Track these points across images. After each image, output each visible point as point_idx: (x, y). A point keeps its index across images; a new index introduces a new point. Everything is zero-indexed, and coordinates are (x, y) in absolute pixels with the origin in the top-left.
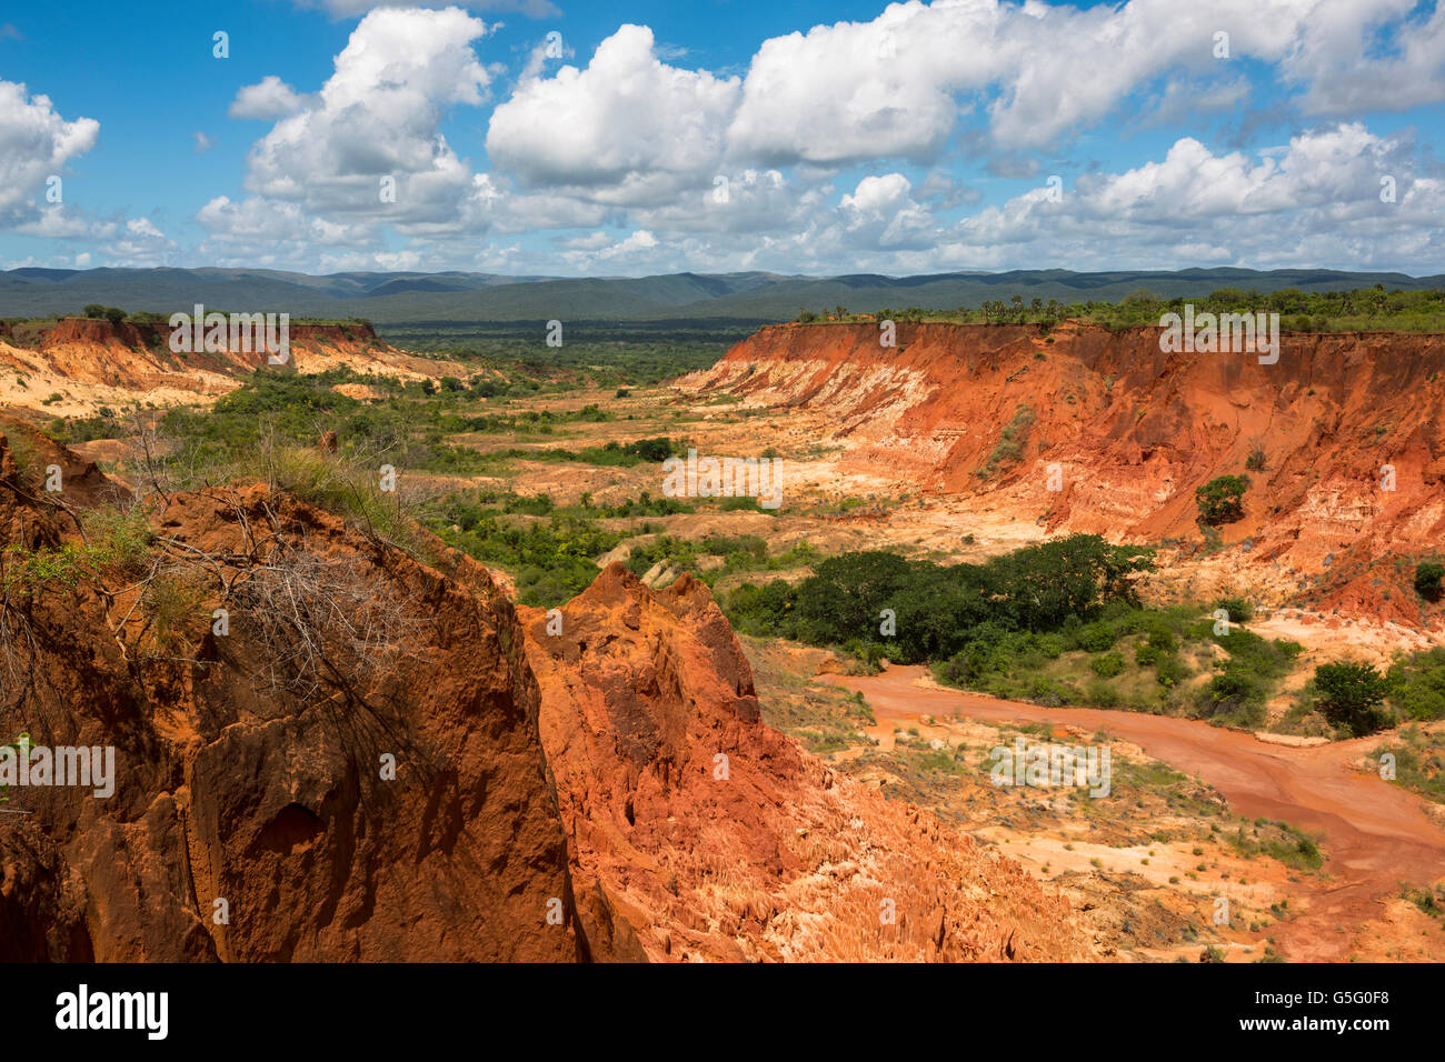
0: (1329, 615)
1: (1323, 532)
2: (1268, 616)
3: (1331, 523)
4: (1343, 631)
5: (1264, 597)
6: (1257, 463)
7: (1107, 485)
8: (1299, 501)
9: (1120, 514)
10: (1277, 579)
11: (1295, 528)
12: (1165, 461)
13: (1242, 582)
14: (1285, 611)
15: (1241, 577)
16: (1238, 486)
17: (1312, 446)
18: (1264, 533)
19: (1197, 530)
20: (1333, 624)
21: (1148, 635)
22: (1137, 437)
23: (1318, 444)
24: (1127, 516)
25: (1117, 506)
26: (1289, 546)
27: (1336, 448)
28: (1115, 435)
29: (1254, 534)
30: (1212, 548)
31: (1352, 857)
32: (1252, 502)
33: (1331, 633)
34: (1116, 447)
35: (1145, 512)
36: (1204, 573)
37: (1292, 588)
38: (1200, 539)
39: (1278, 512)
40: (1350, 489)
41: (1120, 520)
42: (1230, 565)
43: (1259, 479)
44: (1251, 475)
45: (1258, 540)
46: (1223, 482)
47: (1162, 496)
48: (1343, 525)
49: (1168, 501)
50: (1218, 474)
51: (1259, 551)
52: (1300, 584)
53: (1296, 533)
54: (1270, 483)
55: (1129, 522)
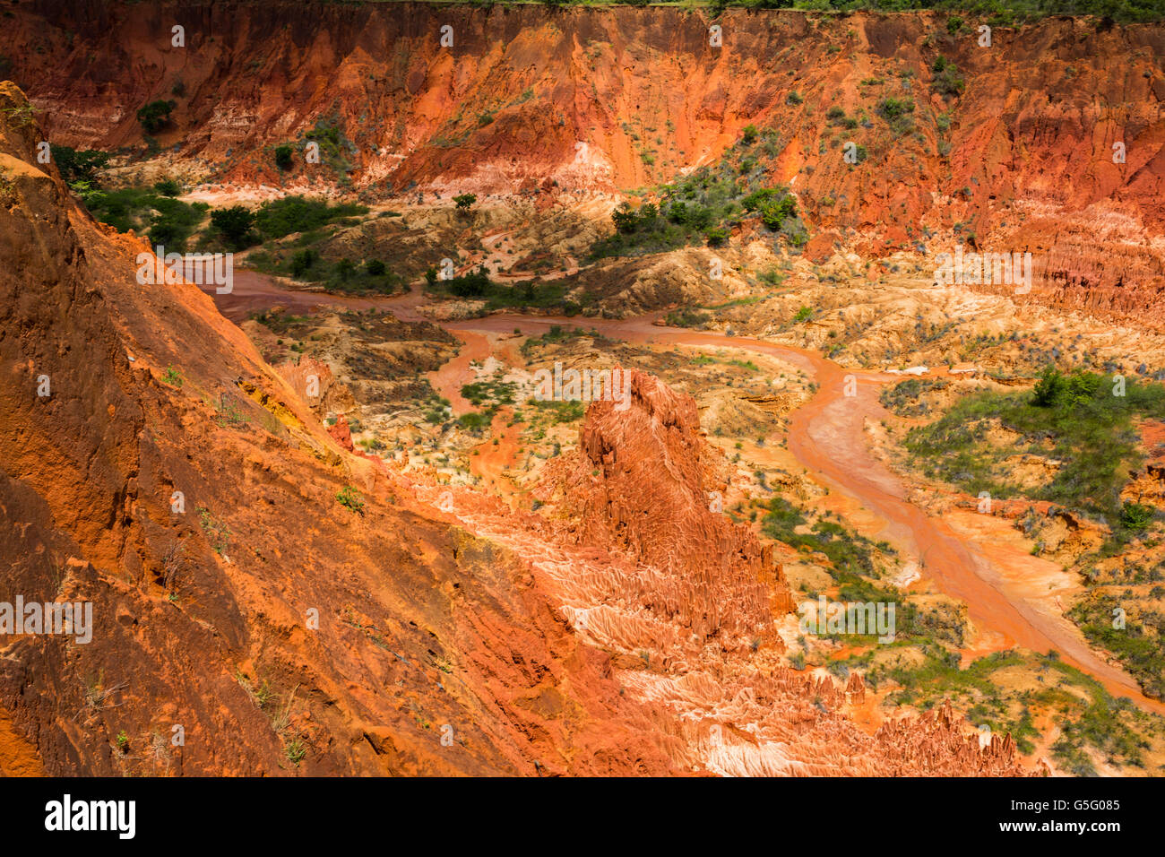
0: (226, 185)
1: (226, 135)
2: (190, 191)
3: (230, 129)
4: (236, 194)
5: (189, 180)
6: (180, 91)
7: (74, 113)
8: (210, 115)
9: (87, 133)
10: (198, 170)
11: (206, 133)
12: (114, 93)
13: (175, 171)
14: (201, 187)
15: (173, 169)
16: (167, 108)
17: (215, 77)
18: (188, 139)
19: (142, 141)
20: (230, 190)
21: (107, 209)
22: (91, 75)
23: (220, 76)
24: (92, 134)
25: (84, 128)
26: (205, 145)
27: (230, 78)
28: (75, 76)
29: (181, 140)
30: (154, 152)
32: (179, 118)
33: (228, 196)
34: (78, 84)
35: (105, 131)
36: (148, 168)
37: (207, 172)
38: (145, 146)
39: (196, 125)
40: (240, 105)
41: (87, 138)
42: (166, 162)
43: (182, 102)
44: (178, 100)
45: (185, 144)
46: (156, 106)
47: (116, 118)
48: (237, 129)
49: (120, 122)
50: (154, 100)
51: (185, 151)
52: (212, 169)
53: (209, 137)
54: (190, 105)
55: (94, 139)
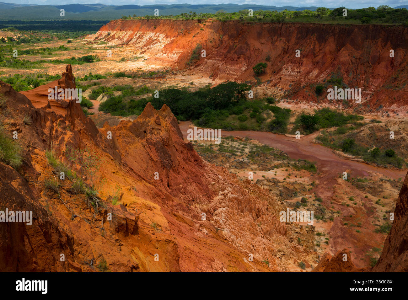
0: (295, 101)
1: (288, 78)
2: (279, 102)
3: (289, 76)
4: (299, 105)
5: (276, 97)
6: (268, 59)
7: (228, 66)
8: (281, 70)
9: (232, 75)
10: (277, 92)
11: (280, 77)
12: (243, 59)
13: (269, 92)
14: (283, 100)
15: (268, 91)
16: (265, 66)
17: (282, 54)
18: (272, 78)
19: (254, 79)
20: (297, 103)
21: (252, 109)
22: (236, 53)
23: (283, 54)
24: (234, 75)
25: (231, 72)
26: (279, 82)
27: (288, 55)
28: (229, 52)
29: (269, 79)
30: (259, 83)
31: (323, 167)
32: (268, 71)
33: (296, 106)
34: (229, 55)
35: (239, 74)
36: (259, 91)
37: (282, 94)
38: (256, 81)
39: (275, 73)
40: (294, 66)
41: (232, 76)
42: (265, 88)
43: (269, 64)
44: (268, 63)
45: (271, 81)
46: (259, 65)
47: (244, 69)
48: (292, 76)
49: (245, 71)
50: (259, 63)
51: (271, 84)
52: (284, 93)
53: (280, 79)
54: (272, 65)
55: (235, 77)
